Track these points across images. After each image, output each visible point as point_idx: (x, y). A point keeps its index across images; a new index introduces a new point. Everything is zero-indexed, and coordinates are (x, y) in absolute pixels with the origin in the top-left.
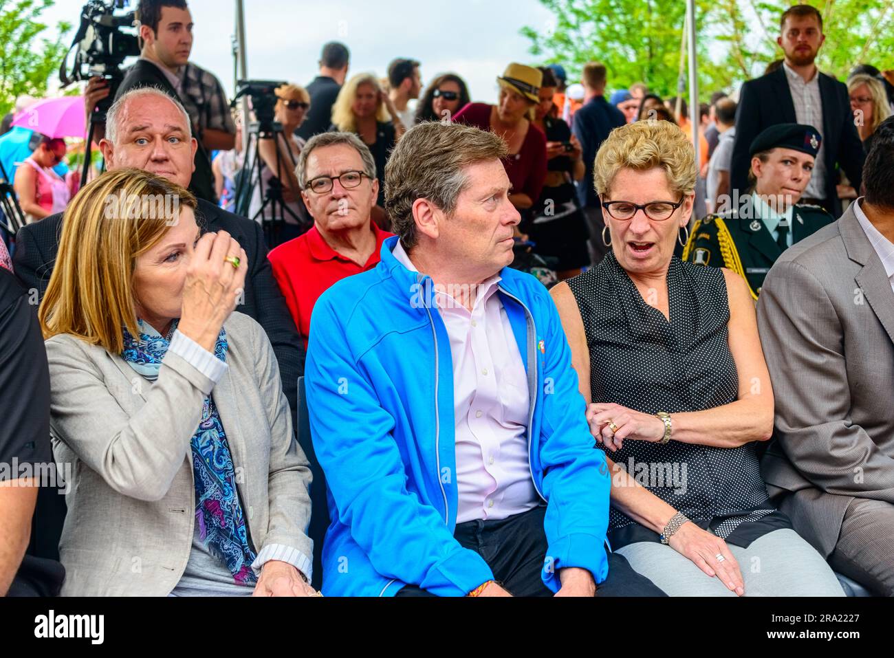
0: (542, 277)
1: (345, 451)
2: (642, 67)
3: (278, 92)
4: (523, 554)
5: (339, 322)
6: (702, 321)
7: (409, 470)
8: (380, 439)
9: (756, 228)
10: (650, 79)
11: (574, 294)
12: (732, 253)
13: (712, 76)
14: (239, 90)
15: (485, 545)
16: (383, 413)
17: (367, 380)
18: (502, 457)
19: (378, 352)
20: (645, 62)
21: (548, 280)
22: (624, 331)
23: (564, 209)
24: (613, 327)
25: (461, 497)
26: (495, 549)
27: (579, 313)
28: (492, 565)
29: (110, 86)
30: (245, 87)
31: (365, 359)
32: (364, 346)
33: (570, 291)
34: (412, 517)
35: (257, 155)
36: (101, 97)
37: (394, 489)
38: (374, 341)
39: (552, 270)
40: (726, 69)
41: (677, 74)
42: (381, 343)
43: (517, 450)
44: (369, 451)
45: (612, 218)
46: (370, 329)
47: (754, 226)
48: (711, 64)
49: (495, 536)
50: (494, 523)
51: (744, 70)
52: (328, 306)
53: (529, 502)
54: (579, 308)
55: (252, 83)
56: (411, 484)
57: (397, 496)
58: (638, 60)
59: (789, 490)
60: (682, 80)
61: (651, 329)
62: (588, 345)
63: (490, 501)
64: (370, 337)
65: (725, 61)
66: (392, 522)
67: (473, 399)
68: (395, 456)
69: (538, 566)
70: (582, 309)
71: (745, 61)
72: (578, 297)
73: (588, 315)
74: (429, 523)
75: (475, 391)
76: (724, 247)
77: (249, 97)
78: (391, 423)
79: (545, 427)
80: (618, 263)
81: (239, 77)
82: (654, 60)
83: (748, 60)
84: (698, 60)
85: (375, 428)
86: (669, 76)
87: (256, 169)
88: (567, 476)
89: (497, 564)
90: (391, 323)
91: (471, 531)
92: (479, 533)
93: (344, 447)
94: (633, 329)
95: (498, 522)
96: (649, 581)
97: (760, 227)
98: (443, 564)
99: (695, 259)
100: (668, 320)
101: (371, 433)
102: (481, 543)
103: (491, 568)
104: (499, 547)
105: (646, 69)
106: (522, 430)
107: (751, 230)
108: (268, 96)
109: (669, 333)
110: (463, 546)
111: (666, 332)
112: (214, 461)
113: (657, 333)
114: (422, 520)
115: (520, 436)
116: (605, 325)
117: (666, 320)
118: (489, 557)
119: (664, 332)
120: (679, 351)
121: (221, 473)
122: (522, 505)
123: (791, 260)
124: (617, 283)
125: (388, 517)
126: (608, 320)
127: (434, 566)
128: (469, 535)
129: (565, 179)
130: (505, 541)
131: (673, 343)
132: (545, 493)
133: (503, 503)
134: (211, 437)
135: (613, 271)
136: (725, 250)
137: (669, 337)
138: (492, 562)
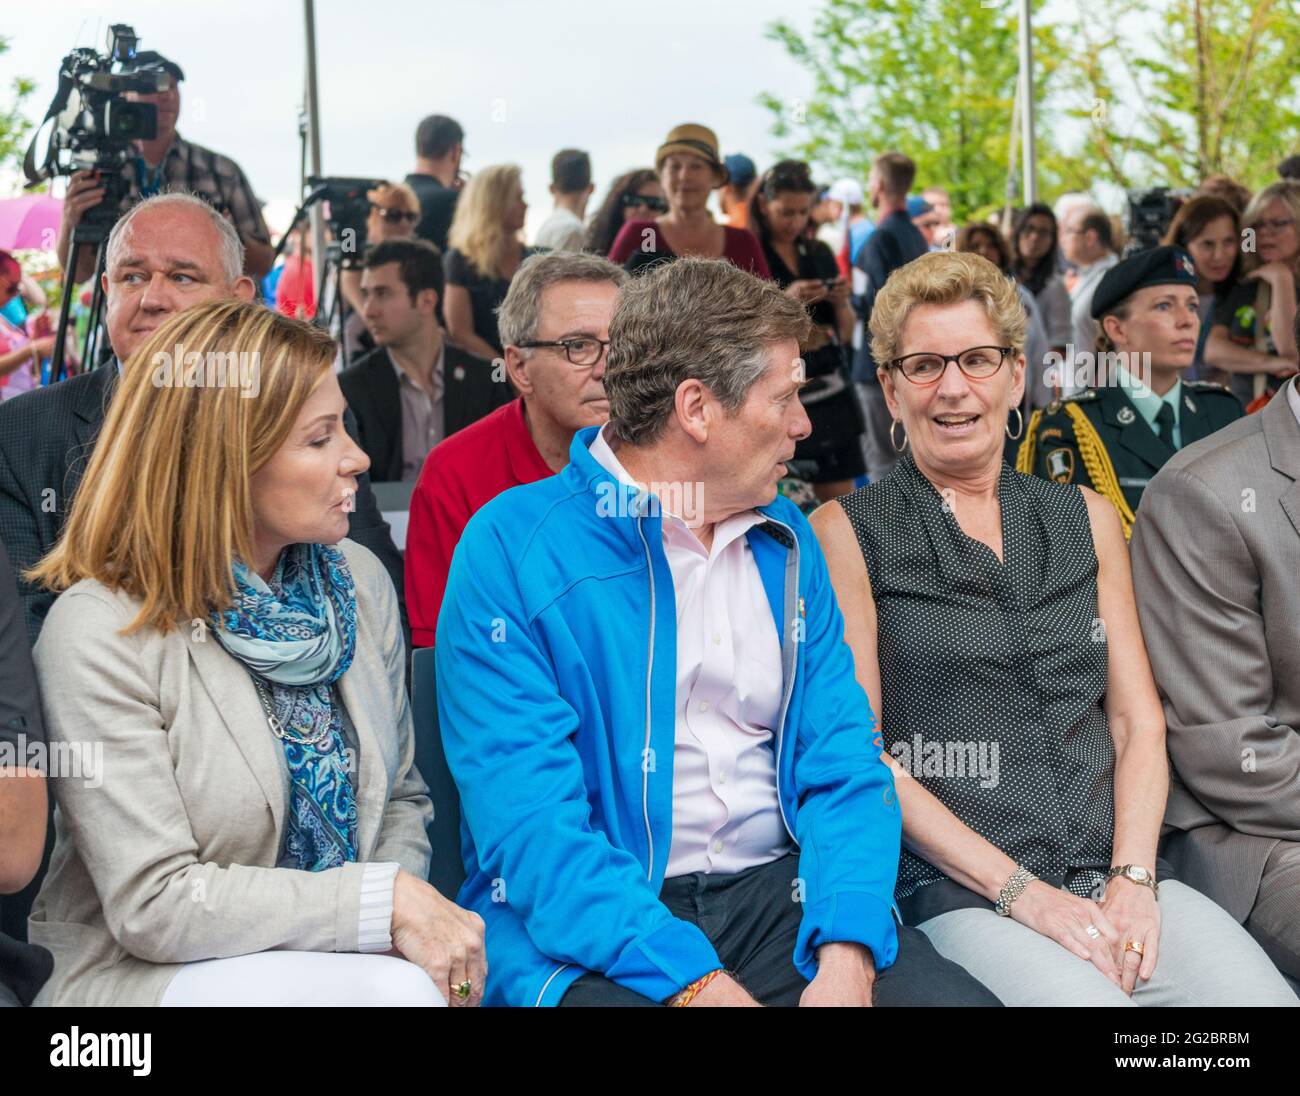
0: (792, 493)
1: (500, 759)
2: (949, 159)
3: (373, 196)
4: (766, 928)
5: (507, 556)
6: (1053, 564)
7: (595, 799)
8: (557, 746)
9: (1127, 419)
10: (962, 178)
11: (850, 519)
12: (1098, 454)
13: (1060, 174)
14: (309, 192)
15: (708, 913)
16: (562, 705)
17: (545, 652)
18: (740, 775)
19: (563, 608)
20: (954, 151)
21: (800, 498)
22: (931, 576)
23: (824, 386)
24: (913, 569)
25: (677, 835)
26: (722, 921)
27: (859, 548)
28: (717, 945)
29: (105, 185)
30: (320, 187)
32: (543, 598)
33: (845, 514)
34: (599, 867)
35: (338, 296)
36: (91, 203)
37: (572, 822)
38: (559, 590)
39: (807, 481)
40: (1081, 162)
41: (1004, 170)
42: (569, 593)
43: (760, 764)
44: (538, 761)
46: (553, 571)
47: (1124, 416)
48: (1059, 155)
49: (722, 900)
50: (722, 879)
51: (1111, 164)
52: (491, 531)
53: (776, 847)
54: (859, 540)
55: (331, 181)
56: (597, 818)
57: (577, 834)
58: (944, 147)
59: (1180, 829)
60: (1013, 180)
61: (975, 574)
62: (874, 597)
63: (717, 844)
64: (553, 584)
65: (1081, 150)
66: (567, 873)
67: (695, 680)
68: (575, 773)
69: (789, 945)
70: (864, 542)
71: (1112, 150)
72: (857, 524)
73: (872, 551)
74: (623, 878)
75: (699, 665)
76: (1085, 445)
77: (326, 205)
78: (573, 722)
79: (803, 731)
80: (918, 471)
81: (309, 172)
82: (968, 147)
83: (1117, 148)
84: (1038, 150)
85: (548, 728)
86: (993, 172)
87: (336, 318)
88: (834, 806)
89: (726, 944)
90: (590, 564)
91: (685, 891)
92: (698, 895)
93: (499, 754)
94: (946, 573)
95: (726, 878)
96: (961, 970)
97: (1133, 418)
98: (648, 941)
100: (1001, 560)
101: (543, 736)
102: (701, 909)
103: (717, 949)
104: (728, 917)
105: (956, 161)
106: (768, 736)
107: (1118, 422)
108: (357, 202)
109: (1003, 581)
110: (675, 915)
111: (998, 579)
112: (335, 807)
113: (983, 581)
114: (613, 873)
115: (763, 745)
116: (902, 565)
117: (998, 561)
118: (713, 933)
119: (996, 580)
120: (1018, 611)
121: (343, 828)
122: (766, 852)
123: (1181, 467)
124: (920, 501)
125: (560, 866)
126: (906, 557)
127: (631, 943)
128: (683, 896)
129: (828, 337)
130: (739, 908)
131: (1009, 597)
132: (798, 833)
133: (737, 847)
134: (331, 766)
135: (912, 484)
136: (1089, 449)
137: (1003, 587)
138: (718, 940)
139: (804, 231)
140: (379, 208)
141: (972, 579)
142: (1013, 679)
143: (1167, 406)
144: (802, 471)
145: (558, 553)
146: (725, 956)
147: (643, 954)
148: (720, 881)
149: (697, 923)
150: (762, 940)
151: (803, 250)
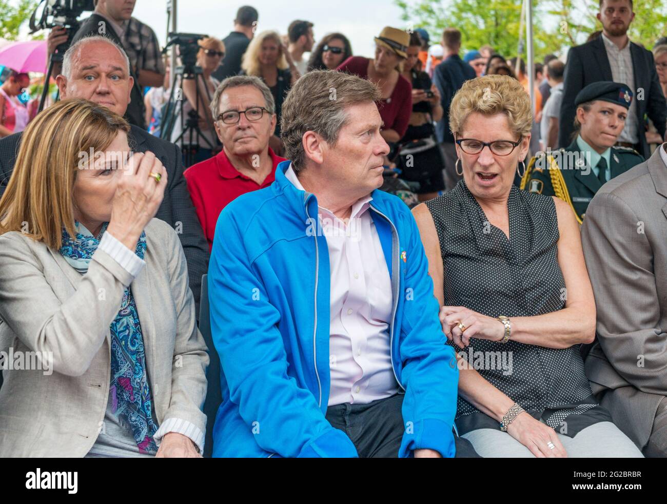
0: (406, 198)
1: (238, 339)
2: (490, 34)
3: (200, 42)
4: (384, 435)
5: (239, 229)
6: (536, 240)
7: (290, 358)
8: (267, 330)
10: (496, 43)
11: (431, 213)
12: (561, 185)
13: (545, 42)
14: (169, 40)
15: (352, 426)
16: (271, 308)
17: (259, 279)
18: (369, 349)
19: (269, 255)
20: (492, 30)
21: (410, 201)
22: (472, 246)
23: (425, 144)
24: (463, 242)
25: (333, 383)
26: (360, 430)
27: (435, 230)
28: (357, 444)
29: (68, 34)
30: (174, 38)
31: (258, 262)
32: (258, 250)
33: (429, 211)
34: (291, 399)
37: (277, 373)
38: (267, 246)
39: (414, 193)
40: (555, 37)
41: (517, 39)
43: (381, 344)
44: (258, 340)
45: (463, 152)
46: (264, 236)
48: (544, 32)
49: (360, 418)
50: (360, 406)
51: (571, 38)
52: (231, 217)
53: (390, 389)
54: (436, 225)
55: (180, 35)
56: (291, 370)
57: (280, 380)
58: (487, 27)
59: (610, 389)
60: (521, 44)
61: (494, 245)
62: (442, 257)
63: (357, 388)
64: (263, 244)
65: (555, 31)
66: (274, 402)
67: (347, 299)
68: (279, 345)
69: (396, 446)
70: (438, 226)
72: (435, 216)
73: (443, 232)
74: (305, 404)
75: (348, 292)
76: (554, 179)
77: (178, 46)
78: (277, 316)
79: (405, 325)
80: (467, 189)
81: (171, 30)
82: (499, 28)
83: (574, 30)
84: (534, 29)
85: (263, 321)
86: (511, 41)
88: (422, 368)
89: (362, 443)
90: (281, 232)
91: (340, 413)
92: (346, 416)
93: (237, 336)
94: (479, 245)
95: (362, 406)
98: (316, 442)
99: (531, 188)
100: (508, 238)
101: (260, 325)
102: (348, 424)
103: (356, 447)
104: (363, 429)
105: (493, 35)
106: (386, 327)
108: (193, 45)
109: (509, 249)
110: (333, 426)
111: (506, 248)
112: (129, 343)
113: (499, 249)
114: (299, 402)
115: (384, 332)
116: (457, 240)
117: (506, 238)
118: (355, 437)
119: (505, 248)
120: (517, 265)
121: (133, 354)
122: (383, 393)
123: (610, 192)
124: (467, 206)
125: (270, 398)
126: (459, 236)
127: (307, 443)
128: (339, 416)
129: (426, 119)
130: (369, 423)
131: (512, 258)
132: (403, 382)
133: (368, 390)
134: (127, 323)
135: (463, 196)
136: (556, 182)
137: (509, 252)
138: (357, 441)
139: (415, 66)
140: (204, 49)
141: (493, 247)
142: (514, 303)
143: (603, 159)
144: (411, 187)
145: (266, 226)
146: (360, 451)
147: (313, 450)
148: (358, 408)
149: (346, 432)
150: (382, 442)
151: (415, 76)
